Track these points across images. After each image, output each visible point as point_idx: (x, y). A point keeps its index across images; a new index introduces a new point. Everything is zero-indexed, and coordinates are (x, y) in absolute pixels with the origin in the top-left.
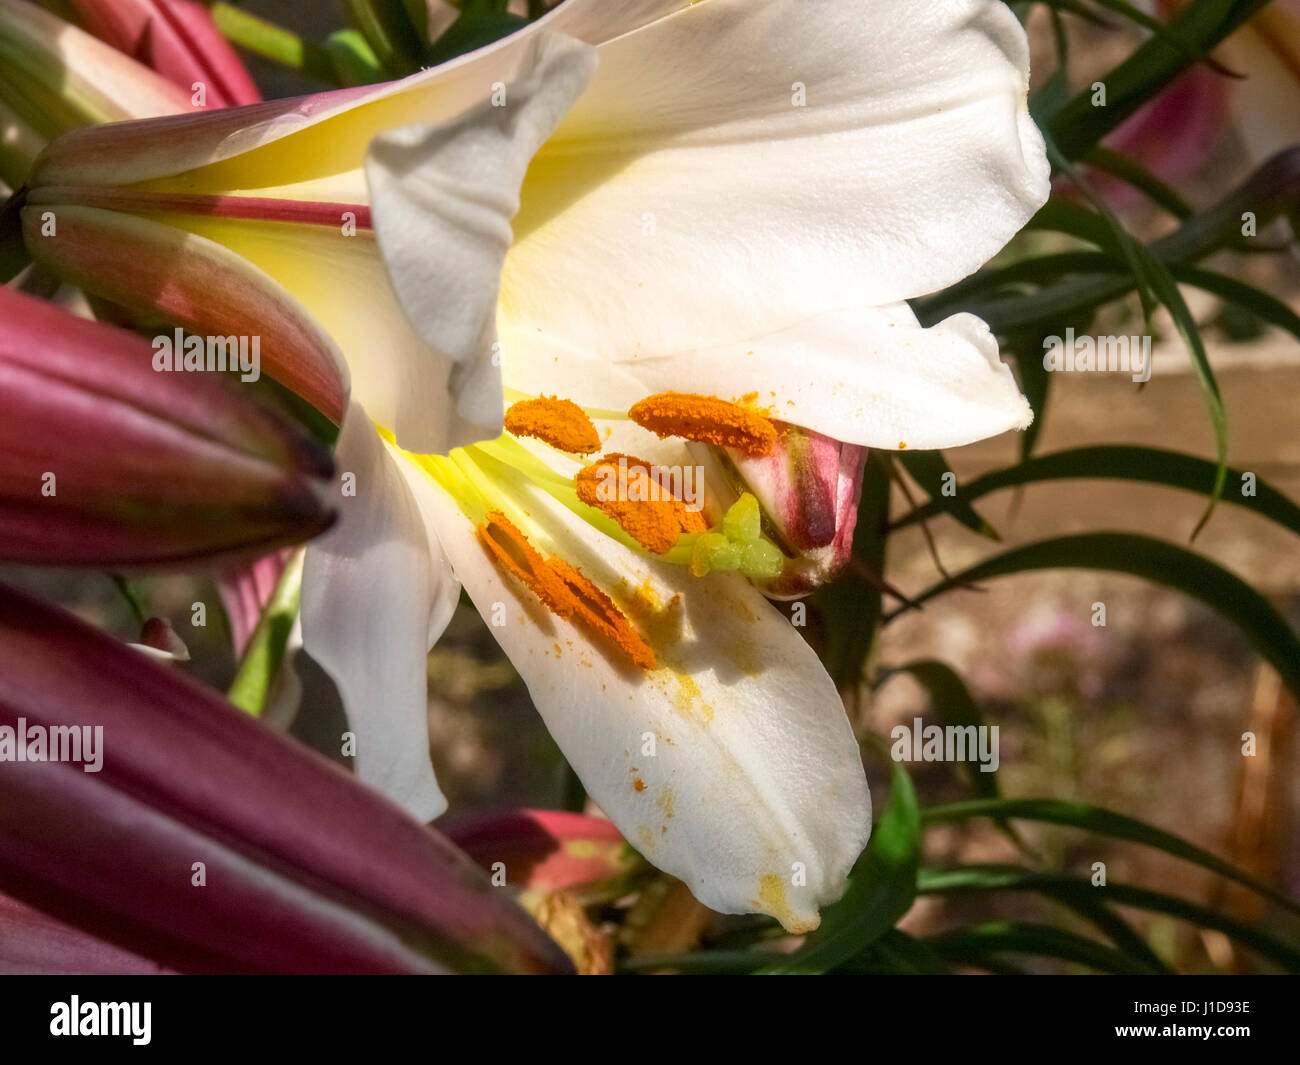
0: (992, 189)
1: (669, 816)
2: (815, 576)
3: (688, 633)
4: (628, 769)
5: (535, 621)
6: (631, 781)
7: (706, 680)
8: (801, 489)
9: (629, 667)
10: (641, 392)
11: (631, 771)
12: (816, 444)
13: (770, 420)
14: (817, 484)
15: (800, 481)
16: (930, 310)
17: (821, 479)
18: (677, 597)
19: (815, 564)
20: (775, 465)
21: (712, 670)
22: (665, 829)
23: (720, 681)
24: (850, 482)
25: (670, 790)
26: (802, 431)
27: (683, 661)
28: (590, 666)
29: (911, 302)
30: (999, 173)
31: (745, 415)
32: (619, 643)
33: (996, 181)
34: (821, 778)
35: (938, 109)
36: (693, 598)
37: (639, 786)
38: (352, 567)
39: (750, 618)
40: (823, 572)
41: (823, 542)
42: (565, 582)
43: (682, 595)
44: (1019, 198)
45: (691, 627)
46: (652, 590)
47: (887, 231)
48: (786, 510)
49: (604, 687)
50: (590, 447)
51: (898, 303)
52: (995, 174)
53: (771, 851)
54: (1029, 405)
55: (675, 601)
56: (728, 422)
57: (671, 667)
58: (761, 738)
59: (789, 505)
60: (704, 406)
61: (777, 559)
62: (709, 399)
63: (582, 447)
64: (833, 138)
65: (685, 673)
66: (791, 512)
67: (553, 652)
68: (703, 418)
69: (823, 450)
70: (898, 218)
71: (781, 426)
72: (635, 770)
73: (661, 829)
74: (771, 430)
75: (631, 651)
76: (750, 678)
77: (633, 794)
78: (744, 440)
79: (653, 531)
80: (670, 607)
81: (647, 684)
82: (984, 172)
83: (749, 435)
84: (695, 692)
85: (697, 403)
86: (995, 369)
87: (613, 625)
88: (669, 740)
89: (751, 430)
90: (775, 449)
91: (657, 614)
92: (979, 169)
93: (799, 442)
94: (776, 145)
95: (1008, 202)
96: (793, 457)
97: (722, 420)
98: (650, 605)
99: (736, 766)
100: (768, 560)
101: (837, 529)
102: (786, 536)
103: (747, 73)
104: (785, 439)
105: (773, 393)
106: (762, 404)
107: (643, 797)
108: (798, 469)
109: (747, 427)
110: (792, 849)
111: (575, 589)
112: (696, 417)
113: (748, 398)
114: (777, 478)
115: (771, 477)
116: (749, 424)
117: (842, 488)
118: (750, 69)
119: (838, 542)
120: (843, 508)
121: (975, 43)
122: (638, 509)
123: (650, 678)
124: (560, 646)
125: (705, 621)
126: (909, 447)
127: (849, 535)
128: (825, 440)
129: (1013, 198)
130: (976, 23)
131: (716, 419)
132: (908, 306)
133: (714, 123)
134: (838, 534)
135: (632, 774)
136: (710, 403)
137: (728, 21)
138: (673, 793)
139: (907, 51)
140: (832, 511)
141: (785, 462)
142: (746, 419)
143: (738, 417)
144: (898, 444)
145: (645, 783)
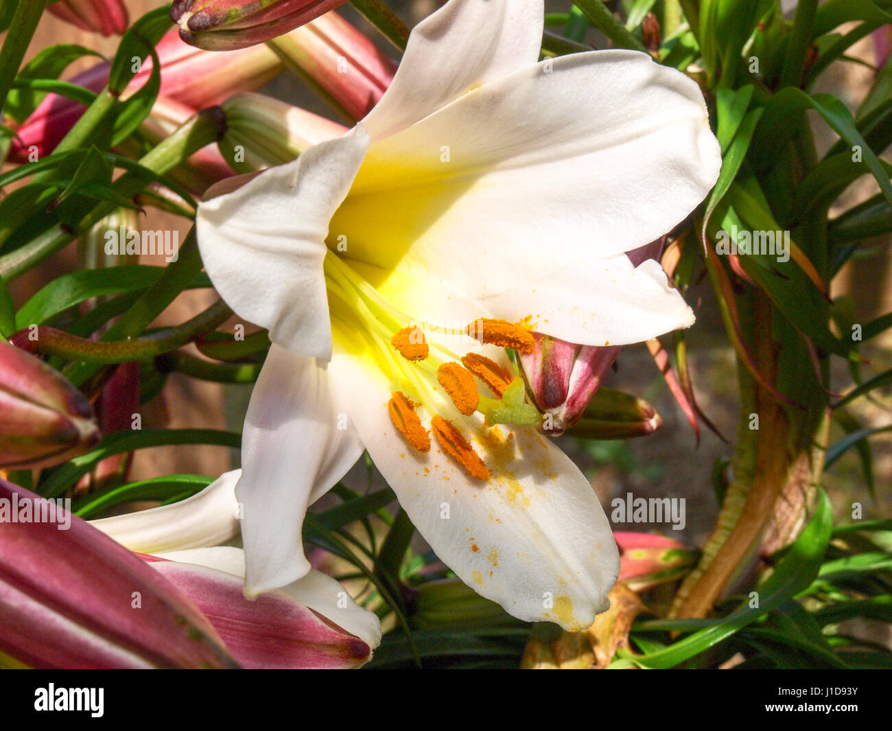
0: (681, 180)
1: (495, 565)
2: (557, 424)
3: (518, 455)
4: (468, 540)
5: (413, 455)
6: (471, 546)
7: (527, 484)
8: (544, 373)
9: (477, 477)
11: (470, 540)
12: (558, 345)
13: (531, 333)
14: (553, 370)
15: (543, 369)
16: (638, 257)
17: (556, 367)
18: (511, 435)
19: (556, 417)
20: (535, 359)
21: (531, 477)
22: (491, 573)
23: (535, 483)
25: (496, 550)
26: (551, 338)
27: (514, 472)
28: (448, 479)
29: (628, 253)
30: (682, 170)
31: (516, 331)
33: (682, 175)
35: (638, 136)
36: (519, 436)
37: (475, 549)
38: (273, 434)
39: (545, 447)
40: (560, 421)
41: (560, 404)
42: (438, 430)
43: (514, 433)
44: (698, 184)
45: (519, 451)
46: (499, 431)
47: (614, 212)
48: (536, 386)
49: (456, 491)
50: (420, 357)
51: (620, 255)
52: (680, 171)
53: (562, 582)
54: (692, 312)
55: (510, 436)
56: (508, 335)
57: (504, 475)
58: (559, 516)
59: (538, 383)
60: (496, 326)
61: (535, 415)
62: (500, 322)
63: (415, 357)
64: (578, 159)
65: (515, 479)
66: (538, 387)
67: (423, 472)
68: (496, 333)
69: (561, 349)
70: (620, 204)
71: (537, 336)
72: (473, 539)
73: (489, 573)
74: (531, 337)
75: (470, 470)
76: (551, 481)
77: (471, 554)
78: (518, 345)
80: (508, 440)
81: (488, 487)
82: (673, 170)
83: (519, 342)
84: (519, 490)
85: (493, 325)
86: (668, 292)
87: (461, 455)
88: (498, 520)
89: (520, 339)
90: (535, 349)
91: (502, 445)
92: (669, 169)
93: (548, 345)
94: (549, 165)
95: (691, 187)
96: (543, 354)
97: (505, 334)
98: (498, 439)
99: (541, 533)
101: (570, 394)
102: (537, 402)
103: (519, 127)
104: (541, 343)
105: (538, 316)
106: (531, 322)
107: (479, 555)
108: (544, 361)
109: (517, 338)
110: (577, 581)
111: (442, 434)
112: (493, 333)
113: (527, 319)
114: (535, 367)
115: (532, 366)
116: (518, 336)
117: (580, 369)
118: (519, 125)
119: (570, 403)
120: (579, 381)
121: (658, 94)
122: (460, 389)
123: (490, 483)
124: (429, 469)
125: (527, 447)
126: (610, 344)
127: (584, 397)
128: (565, 343)
129: (694, 184)
130: (654, 82)
131: (503, 333)
132: (626, 256)
133: (514, 155)
134: (571, 398)
135: (471, 542)
136: (499, 325)
137: (494, 100)
138: (498, 551)
139: (612, 104)
140: (563, 386)
141: (540, 357)
142: (517, 333)
143: (513, 332)
144: (605, 342)
145: (478, 546)
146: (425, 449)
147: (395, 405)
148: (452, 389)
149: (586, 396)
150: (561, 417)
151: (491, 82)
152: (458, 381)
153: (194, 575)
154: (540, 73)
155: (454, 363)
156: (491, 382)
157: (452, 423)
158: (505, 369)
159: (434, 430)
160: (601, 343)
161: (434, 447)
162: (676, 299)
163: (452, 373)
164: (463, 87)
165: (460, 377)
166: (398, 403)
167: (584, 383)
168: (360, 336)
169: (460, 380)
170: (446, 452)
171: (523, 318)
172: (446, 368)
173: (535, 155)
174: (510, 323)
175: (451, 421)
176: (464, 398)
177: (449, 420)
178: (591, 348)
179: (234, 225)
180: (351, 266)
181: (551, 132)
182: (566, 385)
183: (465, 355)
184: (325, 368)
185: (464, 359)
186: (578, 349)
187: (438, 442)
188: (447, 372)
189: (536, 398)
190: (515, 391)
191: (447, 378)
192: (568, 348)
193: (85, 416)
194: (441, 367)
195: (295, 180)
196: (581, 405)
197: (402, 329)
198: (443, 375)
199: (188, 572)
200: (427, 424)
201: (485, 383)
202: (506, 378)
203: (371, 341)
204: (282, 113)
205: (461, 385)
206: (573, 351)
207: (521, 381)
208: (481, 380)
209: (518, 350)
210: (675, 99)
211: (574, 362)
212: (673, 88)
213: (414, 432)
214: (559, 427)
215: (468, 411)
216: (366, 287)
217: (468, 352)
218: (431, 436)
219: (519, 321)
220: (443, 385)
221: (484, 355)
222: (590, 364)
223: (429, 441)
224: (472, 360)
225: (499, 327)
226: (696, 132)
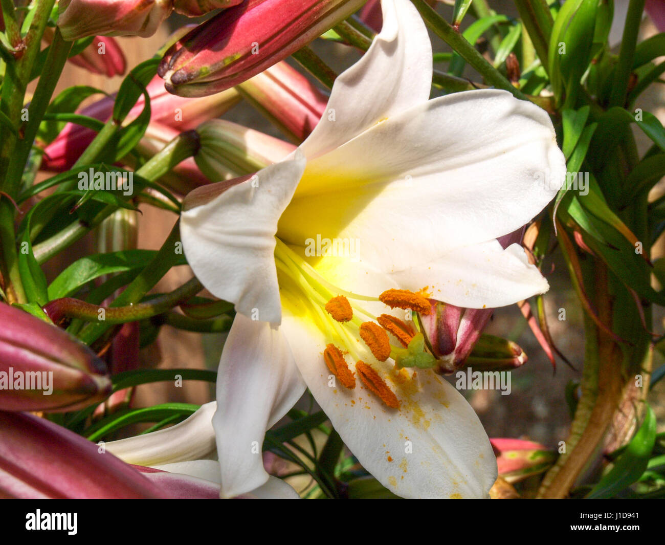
0: (536, 184)
1: (405, 471)
3: (420, 389)
4: (385, 452)
5: (343, 391)
6: (387, 458)
7: (428, 410)
8: (438, 330)
11: (386, 453)
12: (448, 308)
13: (428, 299)
14: (445, 327)
15: (438, 326)
16: (506, 241)
17: (447, 325)
18: (415, 374)
19: (448, 362)
20: (432, 319)
21: (430, 405)
22: (402, 477)
23: (433, 410)
24: (469, 323)
25: (406, 460)
26: (443, 303)
27: (417, 401)
28: (370, 408)
29: (498, 239)
31: (417, 298)
36: (421, 374)
37: (390, 459)
40: (451, 364)
41: (450, 352)
42: (361, 372)
43: (417, 373)
45: (421, 386)
46: (406, 371)
47: (488, 208)
49: (375, 417)
51: (493, 240)
53: (455, 483)
54: (547, 282)
56: (411, 302)
57: (410, 404)
58: (451, 433)
59: (434, 337)
60: (402, 295)
61: (432, 360)
62: (405, 292)
63: (343, 319)
65: (418, 407)
66: (434, 340)
67: (350, 404)
68: (402, 300)
69: (451, 311)
70: (492, 202)
71: (433, 302)
72: (388, 452)
73: (401, 478)
74: (428, 303)
75: (385, 401)
76: (445, 408)
77: (387, 464)
78: (419, 309)
79: (379, 351)
80: (412, 378)
81: (398, 413)
83: (420, 307)
84: (421, 415)
86: (529, 268)
87: (378, 390)
88: (406, 438)
89: (420, 304)
90: (433, 312)
91: (408, 381)
92: (527, 176)
93: (441, 308)
96: (438, 315)
97: (409, 301)
99: (439, 447)
102: (433, 350)
103: (416, 148)
104: (436, 307)
105: (433, 287)
106: (428, 292)
107: (392, 464)
108: (438, 320)
109: (418, 304)
110: (466, 482)
111: (364, 375)
112: (400, 300)
113: (425, 289)
114: (431, 325)
115: (429, 324)
116: (419, 302)
117: (465, 326)
118: (416, 146)
119: (458, 351)
120: (464, 335)
121: (518, 121)
122: (376, 342)
123: (400, 410)
124: (355, 401)
125: (427, 383)
126: (487, 307)
127: (468, 347)
128: (454, 307)
130: (515, 112)
131: (407, 300)
132: (497, 241)
133: (412, 168)
134: (458, 347)
135: (387, 454)
136: (404, 294)
137: (397, 128)
138: (407, 461)
139: (484, 129)
140: (452, 339)
141: (435, 317)
142: (417, 300)
143: (415, 299)
144: (483, 306)
145: (392, 457)
146: (352, 386)
147: (329, 354)
148: (371, 342)
149: (470, 346)
150: (452, 362)
151: (394, 115)
152: (375, 336)
153: (183, 482)
154: (433, 107)
155: (372, 323)
156: (399, 336)
157: (371, 366)
158: (410, 326)
159: (358, 372)
160: (480, 307)
161: (358, 384)
162: (535, 273)
163: (371, 330)
164: (374, 119)
165: (376, 333)
166: (331, 352)
167: (468, 335)
168: (301, 302)
169: (376, 335)
170: (367, 388)
171: (422, 289)
172: (366, 326)
173: (428, 168)
174: (412, 292)
175: (371, 365)
176: (379, 349)
177: (369, 364)
178: (472, 310)
179: (208, 228)
180: (294, 250)
181: (439, 151)
182: (454, 338)
183: (380, 316)
184: (276, 329)
185: (378, 319)
186: (463, 311)
187: (361, 381)
188: (366, 329)
189: (432, 348)
190: (417, 342)
191: (366, 334)
192: (455, 311)
193: (101, 373)
194: (362, 325)
195: (252, 193)
196: (466, 352)
197: (333, 298)
198: (363, 332)
199: (178, 480)
200: (352, 367)
201: (395, 337)
202: (410, 333)
203: (310, 306)
204: (242, 134)
205: (377, 339)
206: (459, 312)
207: (422, 335)
208: (392, 334)
209: (419, 313)
210: (530, 124)
211: (460, 321)
212: (530, 116)
213: (343, 374)
214: (450, 369)
215: (383, 358)
216: (305, 266)
217: (382, 314)
218: (355, 376)
219: (419, 291)
220: (364, 339)
221: (393, 315)
222: (472, 322)
223: (354, 380)
224: (384, 319)
225: (404, 296)
226: (547, 148)
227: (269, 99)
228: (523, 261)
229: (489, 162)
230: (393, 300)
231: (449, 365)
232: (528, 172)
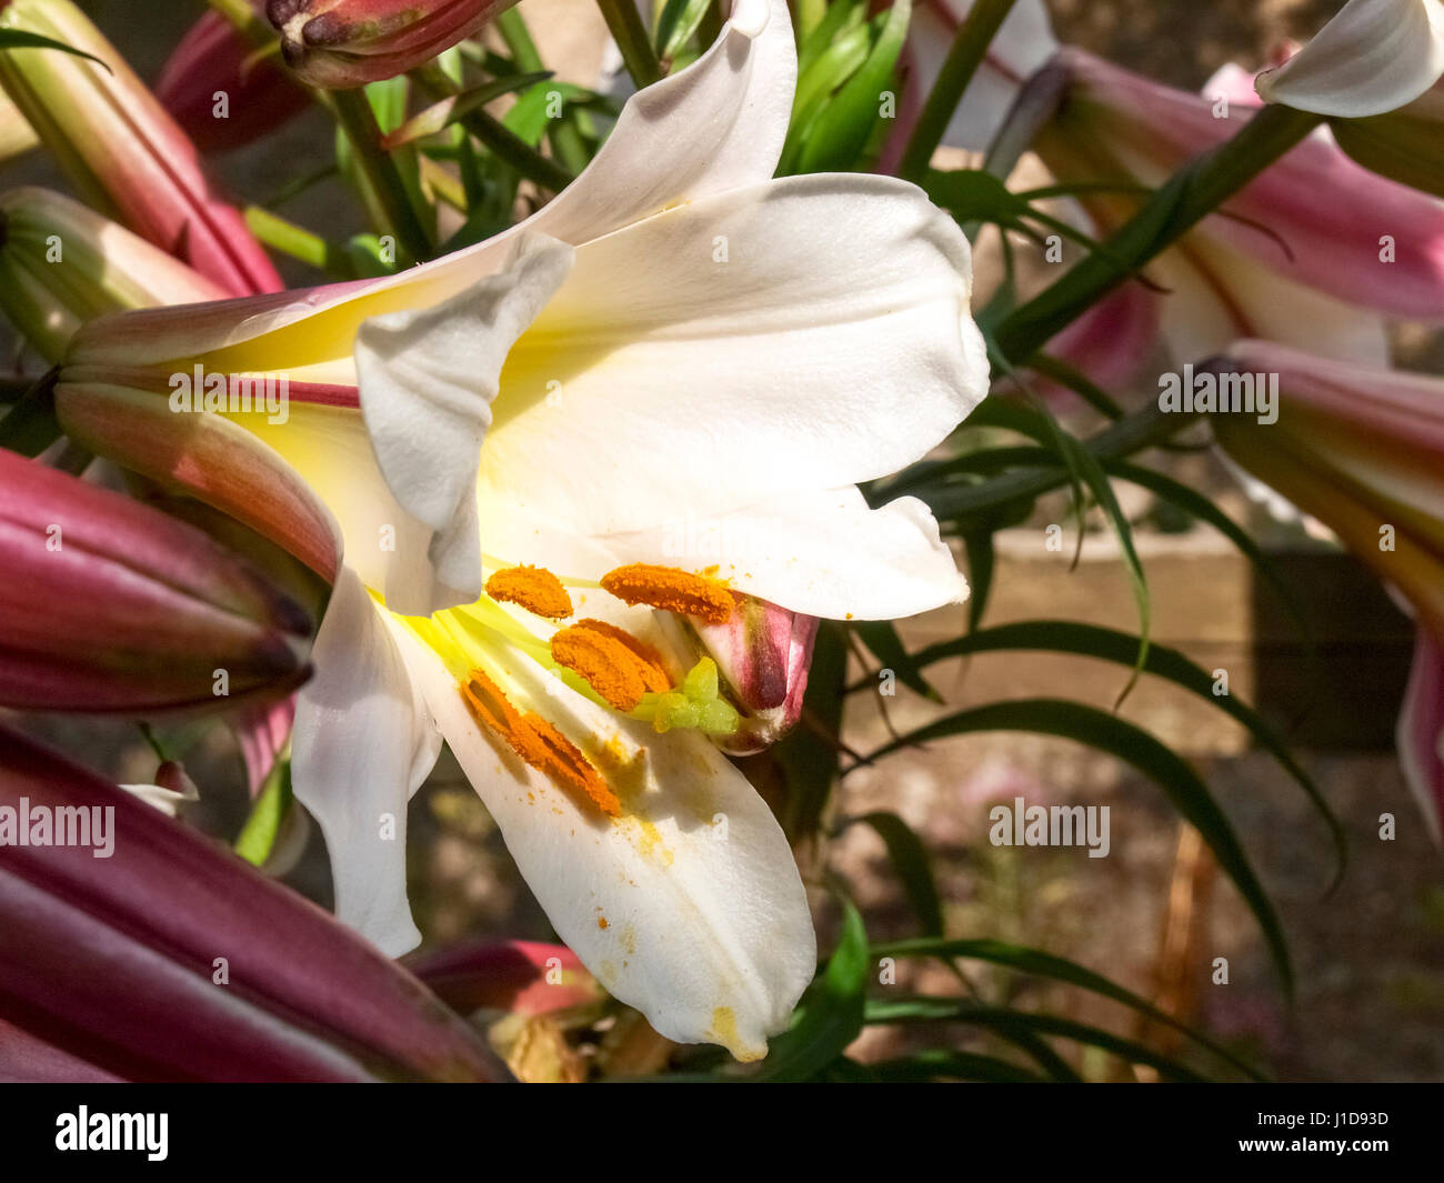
0: (937, 385)
1: (631, 952)
2: (767, 734)
3: (652, 784)
4: (593, 908)
5: (511, 771)
6: (596, 919)
7: (667, 827)
8: (755, 654)
9: (596, 814)
10: (613, 563)
11: (596, 910)
12: (771, 613)
13: (729, 591)
14: (770, 649)
15: (755, 647)
16: (877, 494)
18: (642, 751)
19: (766, 723)
20: (733, 632)
21: (673, 819)
22: (626, 964)
23: (680, 829)
24: (801, 649)
25: (632, 929)
26: (758, 601)
27: (647, 810)
28: (561, 813)
29: (859, 486)
30: (943, 370)
31: (706, 586)
32: (588, 792)
33: (940, 377)
34: (771, 919)
35: (888, 311)
36: (657, 752)
37: (603, 924)
38: (341, 718)
39: (708, 771)
40: (774, 730)
41: (775, 704)
42: (539, 735)
43: (647, 749)
44: (960, 393)
45: (654, 779)
46: (620, 744)
47: (840, 421)
48: (742, 672)
49: (573, 833)
50: (563, 612)
51: (850, 486)
52: (940, 371)
53: (723, 985)
54: (965, 581)
55: (640, 755)
56: (689, 592)
57: (634, 814)
58: (716, 882)
59: (744, 669)
60: (669, 577)
61: (733, 718)
62: (674, 571)
63: (556, 612)
64: (793, 335)
65: (648, 821)
66: (745, 675)
67: (526, 800)
68: (668, 587)
69: (777, 619)
70: (849, 409)
71: (739, 596)
72: (600, 909)
73: (622, 964)
74: (728, 599)
75: (598, 800)
76: (708, 826)
77: (598, 932)
78: (705, 608)
79: (620, 690)
80: (636, 760)
81: (613, 830)
82: (929, 369)
83: (709, 604)
84: (656, 837)
85: (665, 574)
86: (935, 547)
87: (582, 776)
88: (631, 882)
89: (711, 599)
90: (733, 617)
91: (624, 766)
92: (925, 367)
93: (754, 611)
94: (737, 341)
95: (950, 397)
96: (748, 626)
97: (685, 590)
98: (618, 758)
99: (694, 907)
100: (724, 719)
101: (788, 692)
102: (741, 697)
103: (715, 275)
104: (744, 608)
105: (731, 566)
106: (722, 576)
107: (607, 934)
108: (750, 636)
109: (706, 597)
110: (743, 984)
112: (660, 587)
113: (712, 570)
114: (734, 645)
115: (731, 644)
116: (708, 594)
117: (795, 653)
119: (789, 703)
120: (795, 670)
121: (923, 252)
122: (607, 670)
124: (534, 794)
125: (668, 773)
126: (855, 618)
128: (779, 609)
129: (955, 393)
130: (924, 234)
131: (680, 589)
132: (857, 489)
133: (684, 320)
134: (789, 695)
135: (597, 913)
136: (673, 575)
137: (697, 227)
138: (634, 930)
139: (861, 258)
141: (742, 632)
142: (704, 590)
143: (699, 588)
144: (845, 615)
145: (609, 920)
148: (592, 670)
150: (777, 726)
151: (702, 197)
152: (605, 657)
154: (777, 195)
160: (840, 615)
165: (607, 651)
171: (703, 569)
173: (747, 320)
174: (689, 572)
176: (619, 684)
181: (760, 289)
182: (786, 674)
189: (738, 692)
190: (707, 677)
192: (784, 618)
198: (562, 648)
202: (653, 662)
206: (789, 623)
210: (939, 263)
211: (790, 641)
215: (629, 704)
220: (565, 663)
221: (614, 622)
222: (805, 648)
225: (674, 579)
226: (959, 317)
227: (117, 168)
228: (927, 535)
229: (857, 326)
230: (645, 586)
231: (769, 731)
232: (926, 358)
